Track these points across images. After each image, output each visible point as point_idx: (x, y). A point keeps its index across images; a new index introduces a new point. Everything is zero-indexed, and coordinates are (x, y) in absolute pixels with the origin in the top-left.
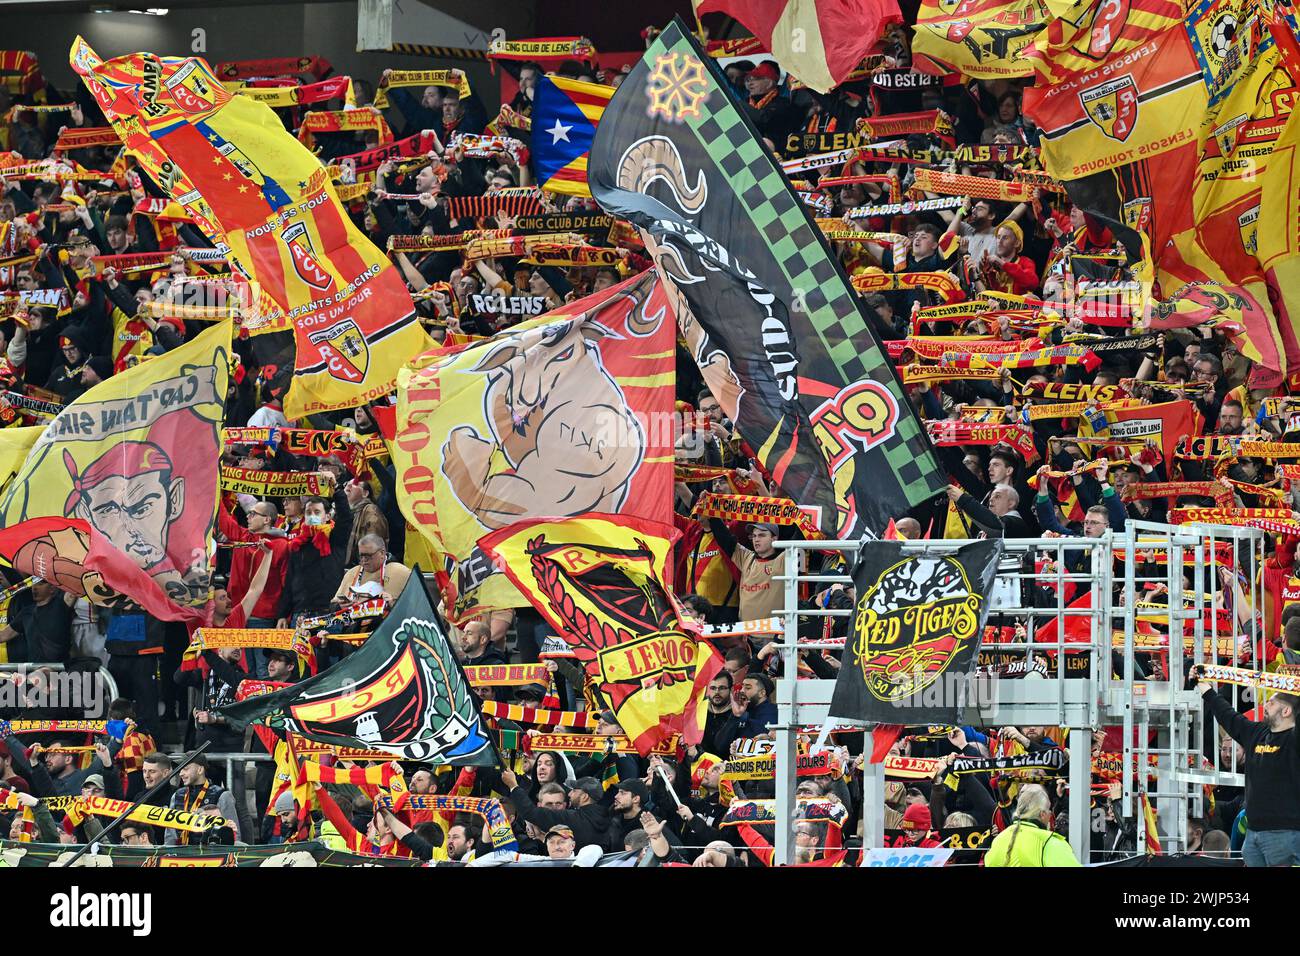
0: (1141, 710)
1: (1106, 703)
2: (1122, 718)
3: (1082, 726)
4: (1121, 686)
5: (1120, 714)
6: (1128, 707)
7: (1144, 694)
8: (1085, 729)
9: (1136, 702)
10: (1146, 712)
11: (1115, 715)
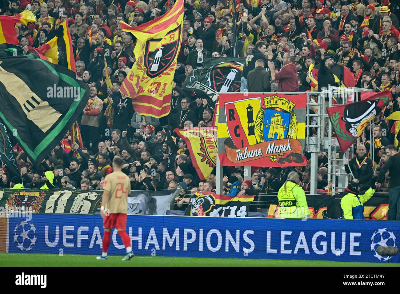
0: (334, 147)
1: (323, 144)
2: (328, 149)
3: (315, 152)
4: (328, 139)
5: (327, 148)
6: (329, 146)
7: (335, 142)
8: (316, 153)
9: (332, 144)
10: (335, 148)
11: (325, 148)
